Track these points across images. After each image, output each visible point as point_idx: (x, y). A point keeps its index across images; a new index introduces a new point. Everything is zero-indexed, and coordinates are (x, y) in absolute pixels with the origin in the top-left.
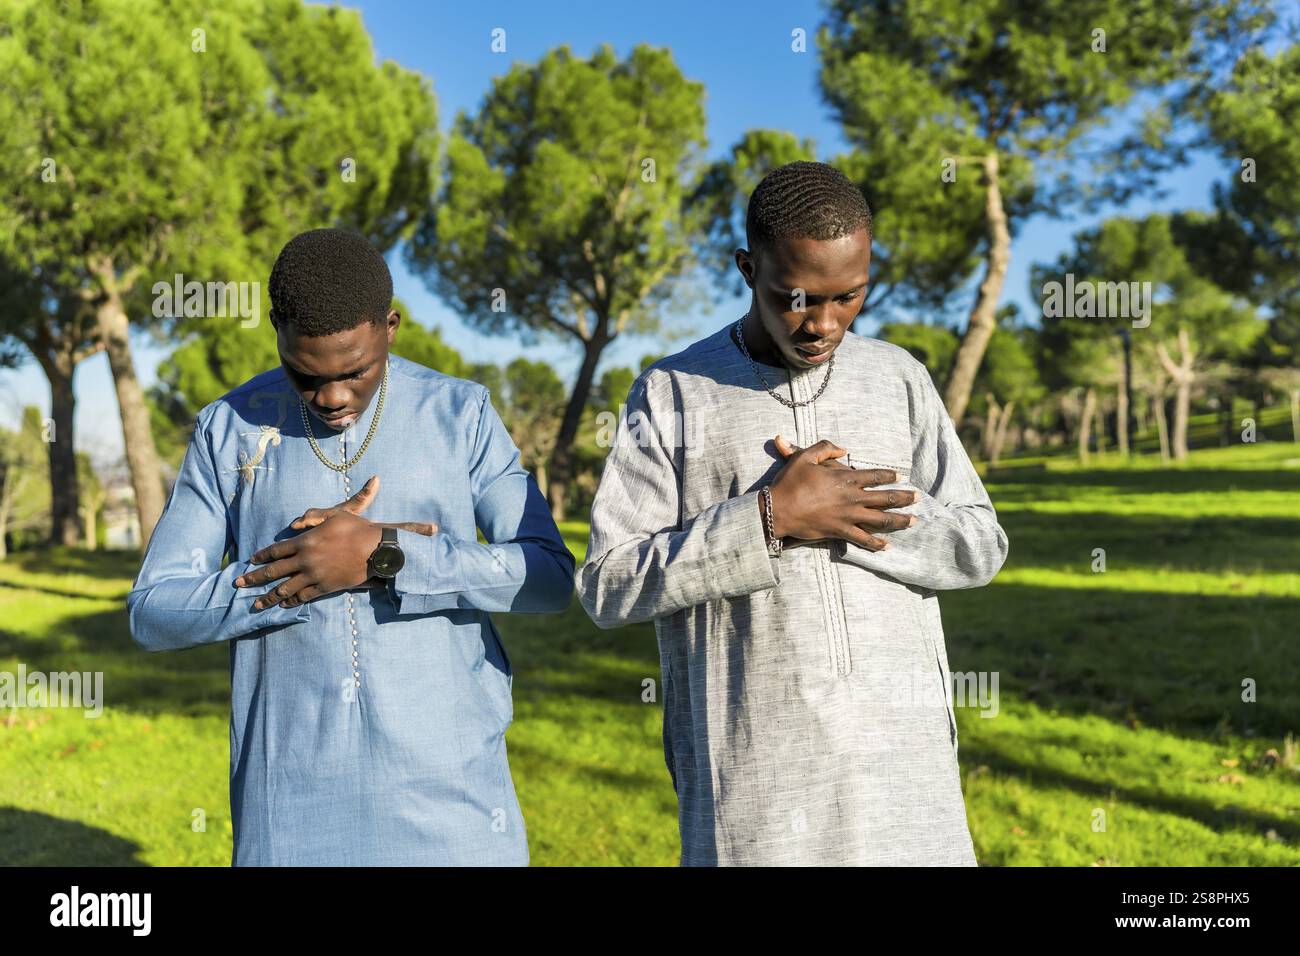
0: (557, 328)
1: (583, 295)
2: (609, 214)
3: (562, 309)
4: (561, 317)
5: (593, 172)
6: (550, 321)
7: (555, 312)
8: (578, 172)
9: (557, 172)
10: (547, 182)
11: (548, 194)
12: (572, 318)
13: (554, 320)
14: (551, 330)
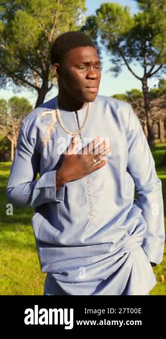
0: (28, 86)
1: (37, 72)
2: (47, 39)
3: (29, 78)
4: (29, 81)
5: (40, 22)
6: (24, 82)
7: (26, 78)
8: (33, 22)
9: (24, 23)
10: (20, 26)
11: (21, 32)
12: (33, 81)
13: (26, 82)
14: (25, 86)
